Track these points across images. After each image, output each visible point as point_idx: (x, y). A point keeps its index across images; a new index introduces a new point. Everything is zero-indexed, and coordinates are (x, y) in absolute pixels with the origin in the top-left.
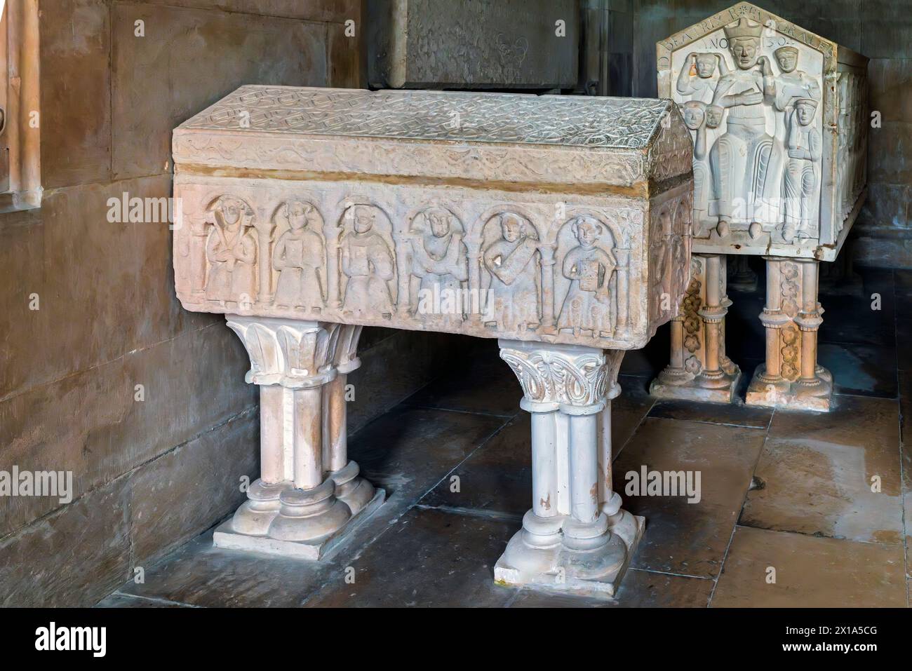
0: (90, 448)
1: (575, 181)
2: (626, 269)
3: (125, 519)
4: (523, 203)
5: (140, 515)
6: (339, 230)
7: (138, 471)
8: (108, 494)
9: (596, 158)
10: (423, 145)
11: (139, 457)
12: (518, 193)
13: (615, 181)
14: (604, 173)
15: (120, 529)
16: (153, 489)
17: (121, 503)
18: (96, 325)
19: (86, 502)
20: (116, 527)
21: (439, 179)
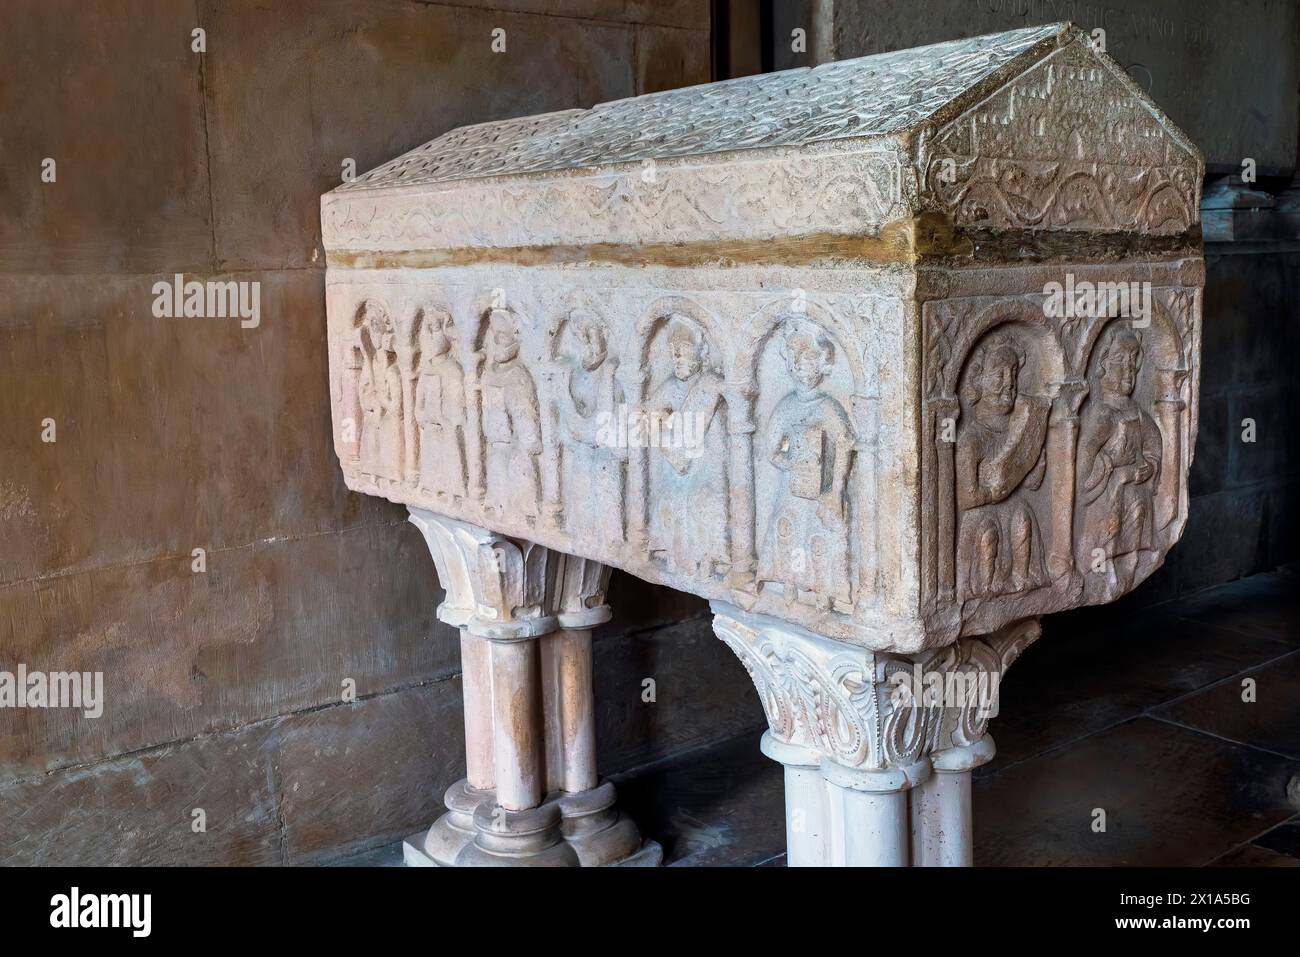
0: (204, 670)
1: (776, 233)
2: (872, 449)
3: (270, 785)
4: (695, 292)
5: (295, 787)
6: (476, 357)
7: (289, 721)
8: (239, 743)
9: (811, 171)
10: (558, 180)
11: (290, 701)
12: (687, 270)
13: (848, 225)
14: (826, 207)
15: (263, 801)
16: (317, 753)
17: (261, 763)
18: (202, 490)
19: (201, 747)
20: (255, 795)
21: (579, 248)
